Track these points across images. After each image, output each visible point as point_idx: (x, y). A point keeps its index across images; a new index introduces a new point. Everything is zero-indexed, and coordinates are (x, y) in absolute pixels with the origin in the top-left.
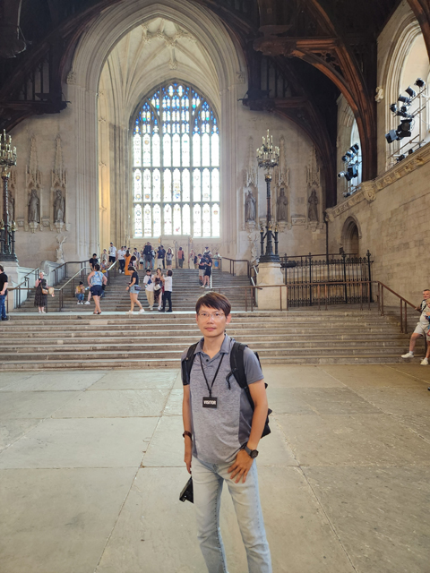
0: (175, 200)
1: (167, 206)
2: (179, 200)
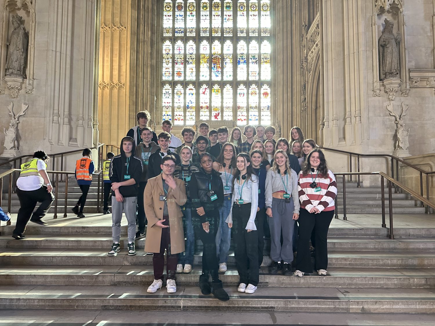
0: (214, 78)
1: (204, 86)
2: (219, 79)
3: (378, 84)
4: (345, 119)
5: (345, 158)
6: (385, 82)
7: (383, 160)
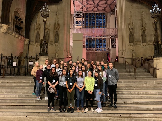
3: (129, 44)
4: (123, 51)
5: (122, 59)
6: (130, 44)
7: (130, 59)
